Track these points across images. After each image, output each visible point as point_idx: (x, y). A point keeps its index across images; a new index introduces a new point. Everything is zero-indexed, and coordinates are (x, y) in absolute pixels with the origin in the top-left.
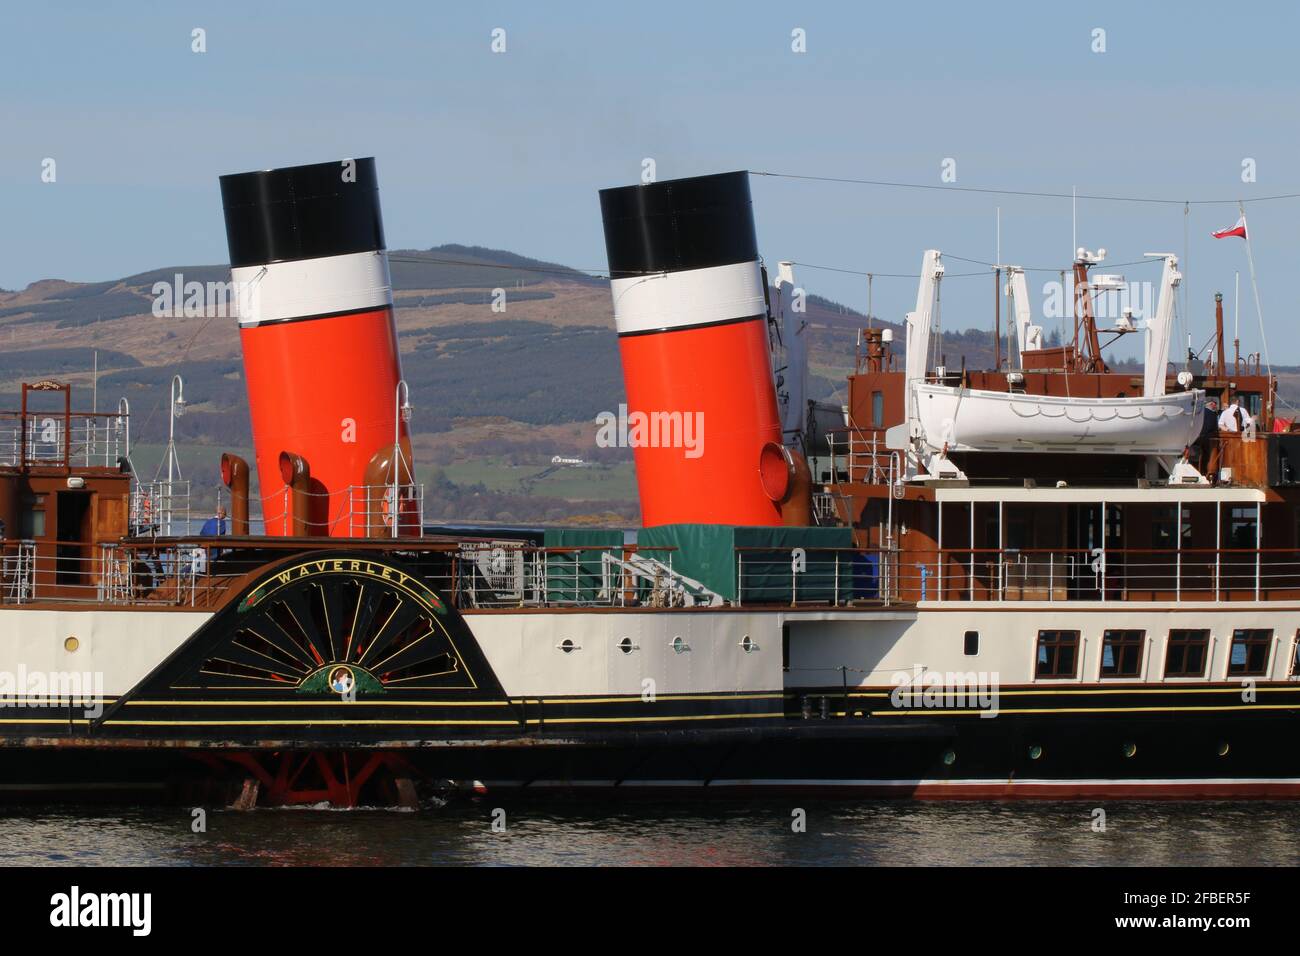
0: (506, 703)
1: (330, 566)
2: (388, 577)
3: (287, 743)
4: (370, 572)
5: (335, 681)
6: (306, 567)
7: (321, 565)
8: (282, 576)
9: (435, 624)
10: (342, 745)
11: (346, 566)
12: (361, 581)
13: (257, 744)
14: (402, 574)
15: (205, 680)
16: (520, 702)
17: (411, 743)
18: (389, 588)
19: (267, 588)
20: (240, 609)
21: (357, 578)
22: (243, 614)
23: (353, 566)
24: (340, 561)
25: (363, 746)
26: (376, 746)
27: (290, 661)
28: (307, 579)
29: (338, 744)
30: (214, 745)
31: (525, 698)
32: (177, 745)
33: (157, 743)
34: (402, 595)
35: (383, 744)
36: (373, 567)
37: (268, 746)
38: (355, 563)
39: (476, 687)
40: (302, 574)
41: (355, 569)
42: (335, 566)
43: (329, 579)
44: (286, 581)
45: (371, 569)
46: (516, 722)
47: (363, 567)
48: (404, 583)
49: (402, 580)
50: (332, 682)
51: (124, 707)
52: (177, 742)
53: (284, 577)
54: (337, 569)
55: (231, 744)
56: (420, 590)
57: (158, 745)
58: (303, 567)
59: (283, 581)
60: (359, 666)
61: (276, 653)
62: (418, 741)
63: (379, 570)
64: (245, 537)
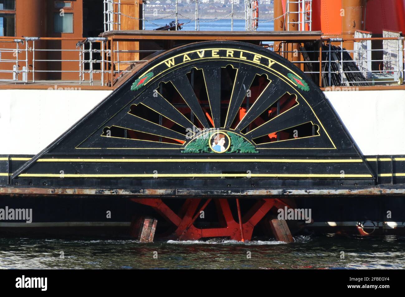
0: (361, 161)
1: (208, 54)
2: (258, 62)
3: (169, 191)
4: (242, 58)
5: (214, 143)
6: (189, 55)
7: (201, 53)
8: (168, 62)
9: (300, 99)
10: (215, 193)
11: (222, 53)
12: (236, 64)
13: (143, 192)
14: (270, 59)
15: (105, 143)
16: (375, 160)
17: (275, 192)
18: (259, 71)
19: (155, 71)
20: (133, 88)
21: (233, 63)
22: (136, 92)
23: (228, 54)
24: (217, 50)
25: (233, 194)
26: (245, 194)
27: (175, 127)
28: (189, 64)
29: (212, 192)
30: (107, 192)
31: (379, 157)
32: (77, 193)
33: (59, 191)
34: (272, 76)
35: (251, 193)
36: (244, 55)
37: (153, 193)
38: (230, 52)
39: (336, 148)
40: (184, 60)
41: (230, 56)
42: (213, 53)
43: (209, 64)
44: (171, 65)
45: (243, 56)
46: (370, 176)
47: (237, 54)
48: (272, 67)
49: (271, 64)
50: (212, 144)
51: (35, 163)
52: (76, 190)
53: (170, 63)
54: (215, 56)
55: (122, 192)
56: (286, 72)
57: (60, 193)
58: (185, 54)
59: (169, 65)
60: (236, 131)
61: (165, 122)
62: (281, 190)
63: (251, 57)
64: (139, 32)
